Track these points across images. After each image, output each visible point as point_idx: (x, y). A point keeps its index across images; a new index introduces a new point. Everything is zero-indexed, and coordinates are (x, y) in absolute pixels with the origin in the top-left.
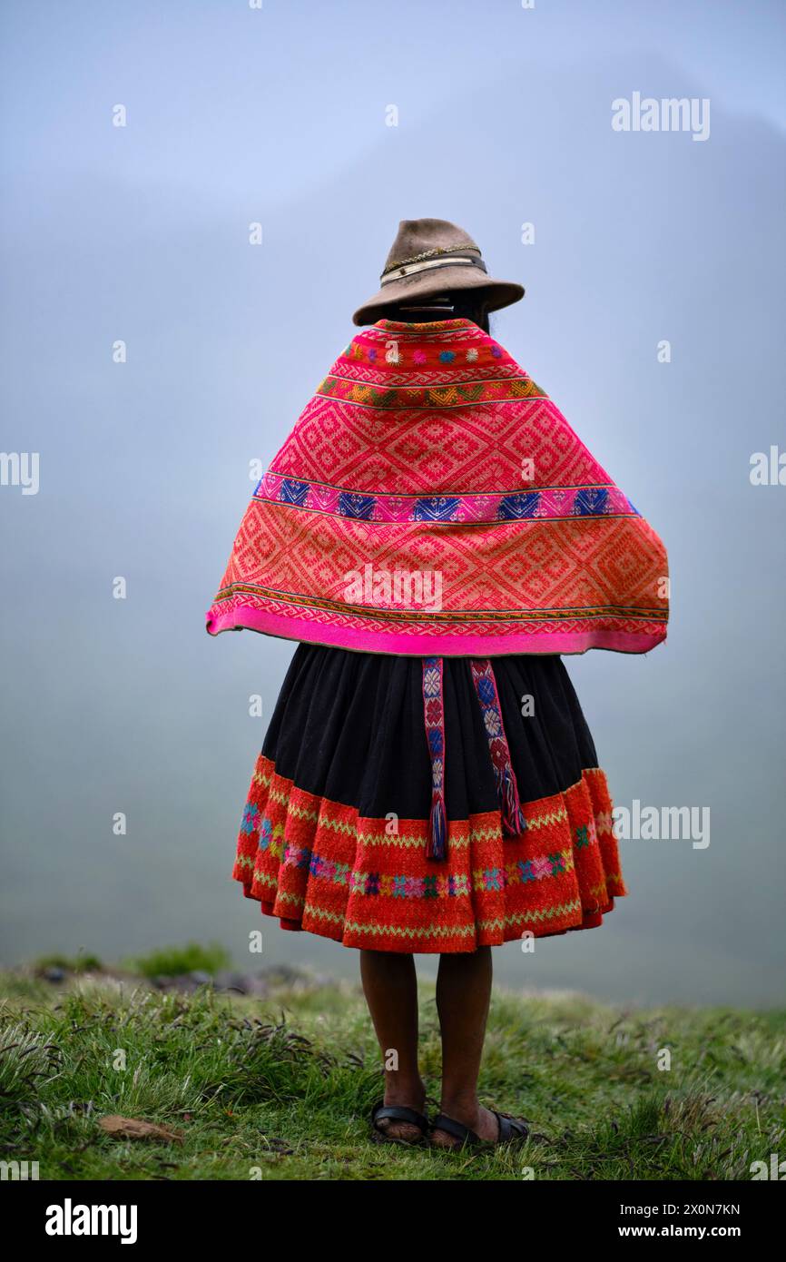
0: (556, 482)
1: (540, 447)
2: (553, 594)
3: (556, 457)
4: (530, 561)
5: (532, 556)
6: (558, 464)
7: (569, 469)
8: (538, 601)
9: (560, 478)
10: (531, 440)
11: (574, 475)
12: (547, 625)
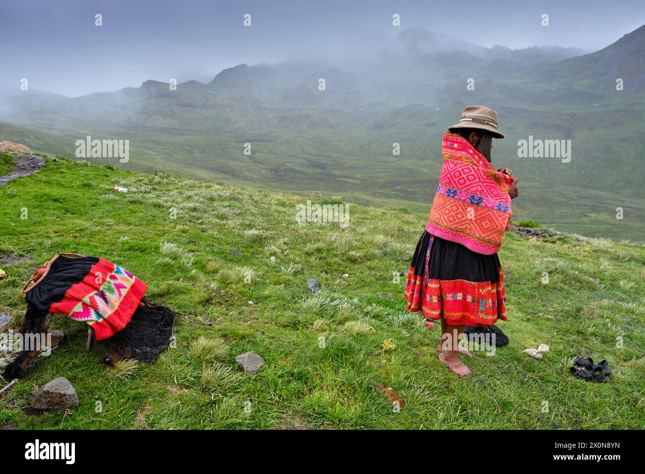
0: (464, 190)
1: (461, 177)
2: (456, 224)
3: (465, 182)
4: (451, 211)
5: (452, 210)
6: (466, 184)
7: (470, 187)
8: (450, 224)
9: (466, 189)
10: (458, 174)
11: (471, 190)
12: (450, 232)
